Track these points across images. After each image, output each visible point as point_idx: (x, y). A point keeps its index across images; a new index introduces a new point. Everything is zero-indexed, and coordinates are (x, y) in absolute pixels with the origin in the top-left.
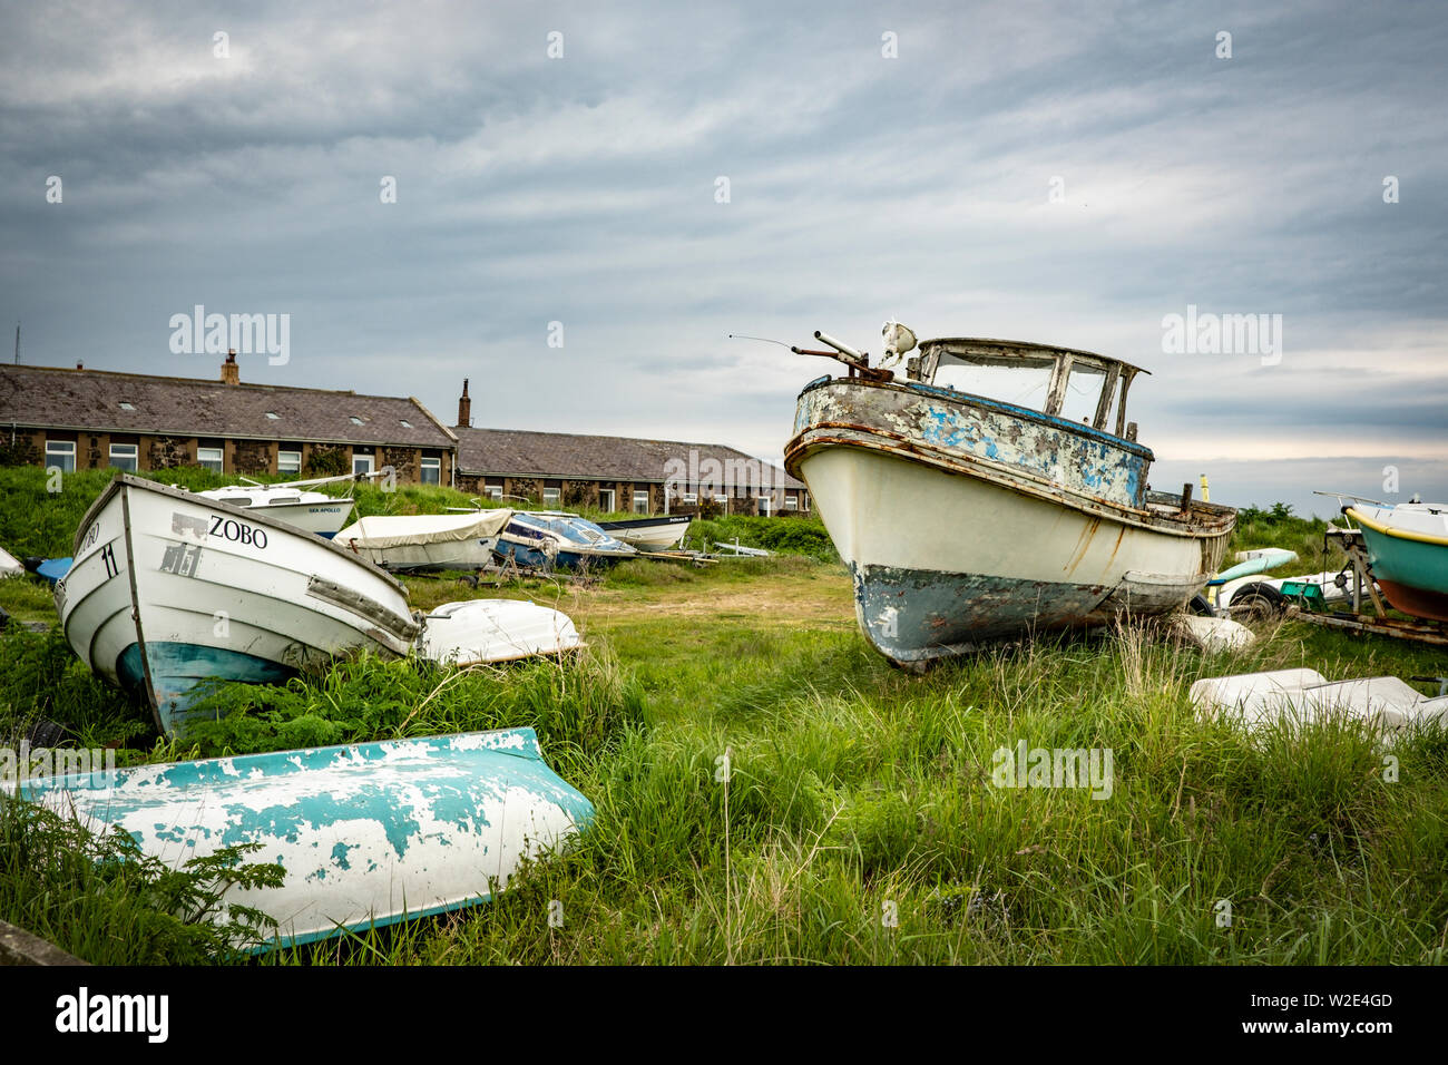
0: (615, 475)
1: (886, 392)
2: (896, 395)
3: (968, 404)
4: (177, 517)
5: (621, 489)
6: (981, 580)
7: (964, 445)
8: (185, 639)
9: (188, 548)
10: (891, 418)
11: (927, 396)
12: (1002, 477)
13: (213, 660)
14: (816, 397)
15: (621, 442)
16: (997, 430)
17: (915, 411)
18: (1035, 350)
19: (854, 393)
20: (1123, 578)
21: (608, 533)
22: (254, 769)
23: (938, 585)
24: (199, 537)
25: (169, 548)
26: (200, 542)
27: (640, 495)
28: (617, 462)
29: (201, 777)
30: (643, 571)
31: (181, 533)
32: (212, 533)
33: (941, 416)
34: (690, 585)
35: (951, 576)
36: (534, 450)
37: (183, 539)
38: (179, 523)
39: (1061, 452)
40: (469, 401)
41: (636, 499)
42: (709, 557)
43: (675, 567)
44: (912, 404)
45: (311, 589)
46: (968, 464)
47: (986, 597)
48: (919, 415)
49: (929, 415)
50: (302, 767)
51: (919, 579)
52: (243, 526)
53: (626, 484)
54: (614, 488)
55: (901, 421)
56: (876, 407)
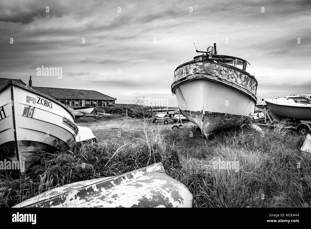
0: (71, 97)
1: (213, 64)
2: (215, 65)
3: (231, 68)
4: (28, 97)
5: (72, 101)
6: (227, 115)
7: (230, 79)
8: (28, 139)
9: (31, 108)
10: (215, 71)
11: (222, 66)
12: (238, 87)
13: (34, 145)
14: (190, 66)
15: (71, 90)
16: (237, 75)
17: (220, 70)
18: (228, 58)
19: (204, 64)
20: (250, 114)
21: (76, 110)
22: (102, 188)
23: (218, 116)
24: (34, 104)
25: (25, 108)
26: (34, 106)
27: (77, 102)
28: (71, 95)
29: (88, 193)
30: (86, 119)
31: (29, 103)
32: (38, 103)
33: (226, 71)
34: (97, 122)
35: (221, 114)
36: (51, 92)
37: (30, 105)
38: (28, 99)
39: (248, 81)
40: (31, 81)
41: (76, 103)
42: (99, 116)
43: (92, 118)
44: (219, 68)
45: (64, 121)
46: (232, 84)
47: (226, 119)
48: (221, 71)
49: (223, 71)
50: (115, 185)
51: (215, 114)
52: (46, 101)
53: (73, 100)
54: (71, 101)
55: (217, 72)
56: (211, 69)
